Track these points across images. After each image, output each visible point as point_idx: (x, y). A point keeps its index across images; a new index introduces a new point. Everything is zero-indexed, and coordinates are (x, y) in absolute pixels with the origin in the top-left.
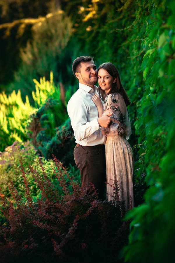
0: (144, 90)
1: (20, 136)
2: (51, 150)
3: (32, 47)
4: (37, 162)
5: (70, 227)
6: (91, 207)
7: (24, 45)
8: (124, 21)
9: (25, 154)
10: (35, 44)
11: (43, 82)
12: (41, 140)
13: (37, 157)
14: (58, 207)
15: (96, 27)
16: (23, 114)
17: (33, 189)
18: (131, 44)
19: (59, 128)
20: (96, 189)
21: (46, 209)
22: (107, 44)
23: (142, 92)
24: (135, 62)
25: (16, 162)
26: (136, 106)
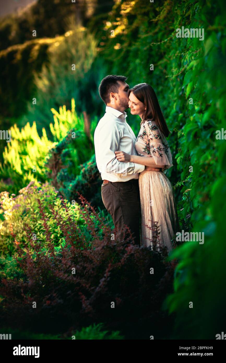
0: (186, 116)
1: (37, 177)
2: (75, 191)
3: (49, 71)
4: (59, 205)
5: (102, 278)
6: (126, 254)
7: (39, 69)
8: (160, 35)
9: (43, 197)
10: (52, 68)
11: (63, 112)
12: (62, 180)
13: (58, 199)
14: (85, 255)
15: (125, 45)
16: (39, 150)
17: (54, 238)
18: (169, 62)
19: (84, 165)
20: (132, 232)
21: (71, 258)
22: (140, 64)
23: (184, 119)
24: (174, 83)
25: (34, 206)
26: (177, 136)
